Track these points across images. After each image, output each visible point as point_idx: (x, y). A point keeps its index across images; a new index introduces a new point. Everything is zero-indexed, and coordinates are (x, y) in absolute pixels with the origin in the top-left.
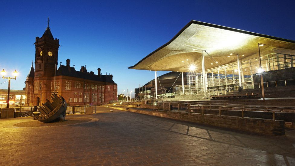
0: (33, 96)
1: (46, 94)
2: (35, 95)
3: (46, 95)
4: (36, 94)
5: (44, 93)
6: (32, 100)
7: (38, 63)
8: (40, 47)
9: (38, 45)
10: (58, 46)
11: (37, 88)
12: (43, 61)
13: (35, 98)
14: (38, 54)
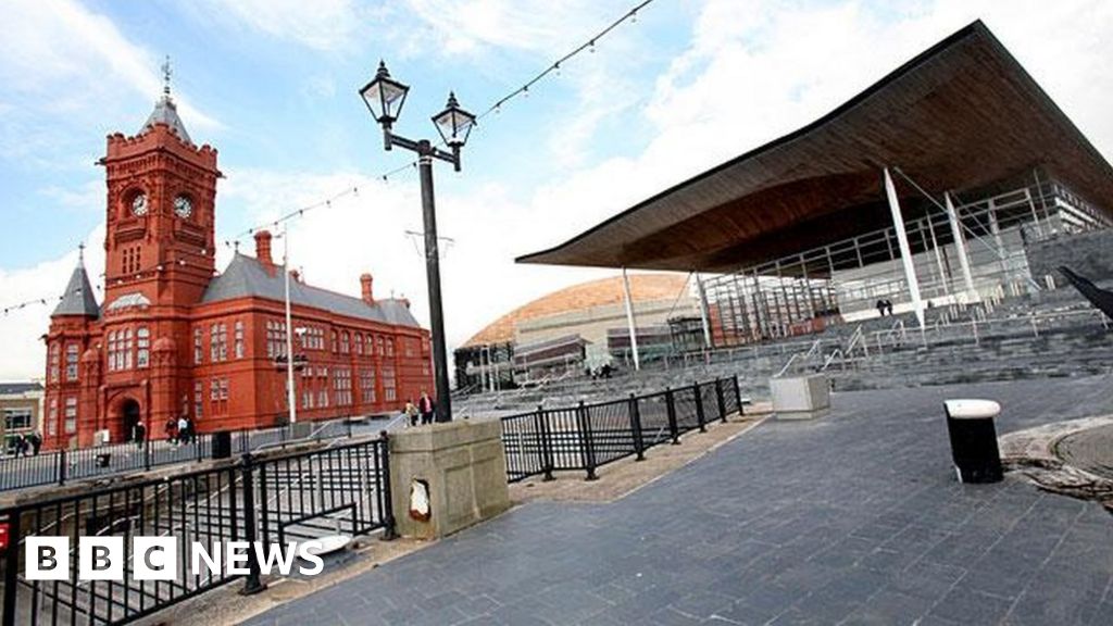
0: (102, 396)
1: (173, 384)
2: (110, 394)
3: (174, 389)
4: (114, 388)
5: (165, 381)
6: (94, 417)
7: (124, 247)
8: (135, 177)
9: (121, 169)
10: (214, 176)
11: (125, 357)
12: (150, 236)
13: (111, 407)
14: (121, 206)
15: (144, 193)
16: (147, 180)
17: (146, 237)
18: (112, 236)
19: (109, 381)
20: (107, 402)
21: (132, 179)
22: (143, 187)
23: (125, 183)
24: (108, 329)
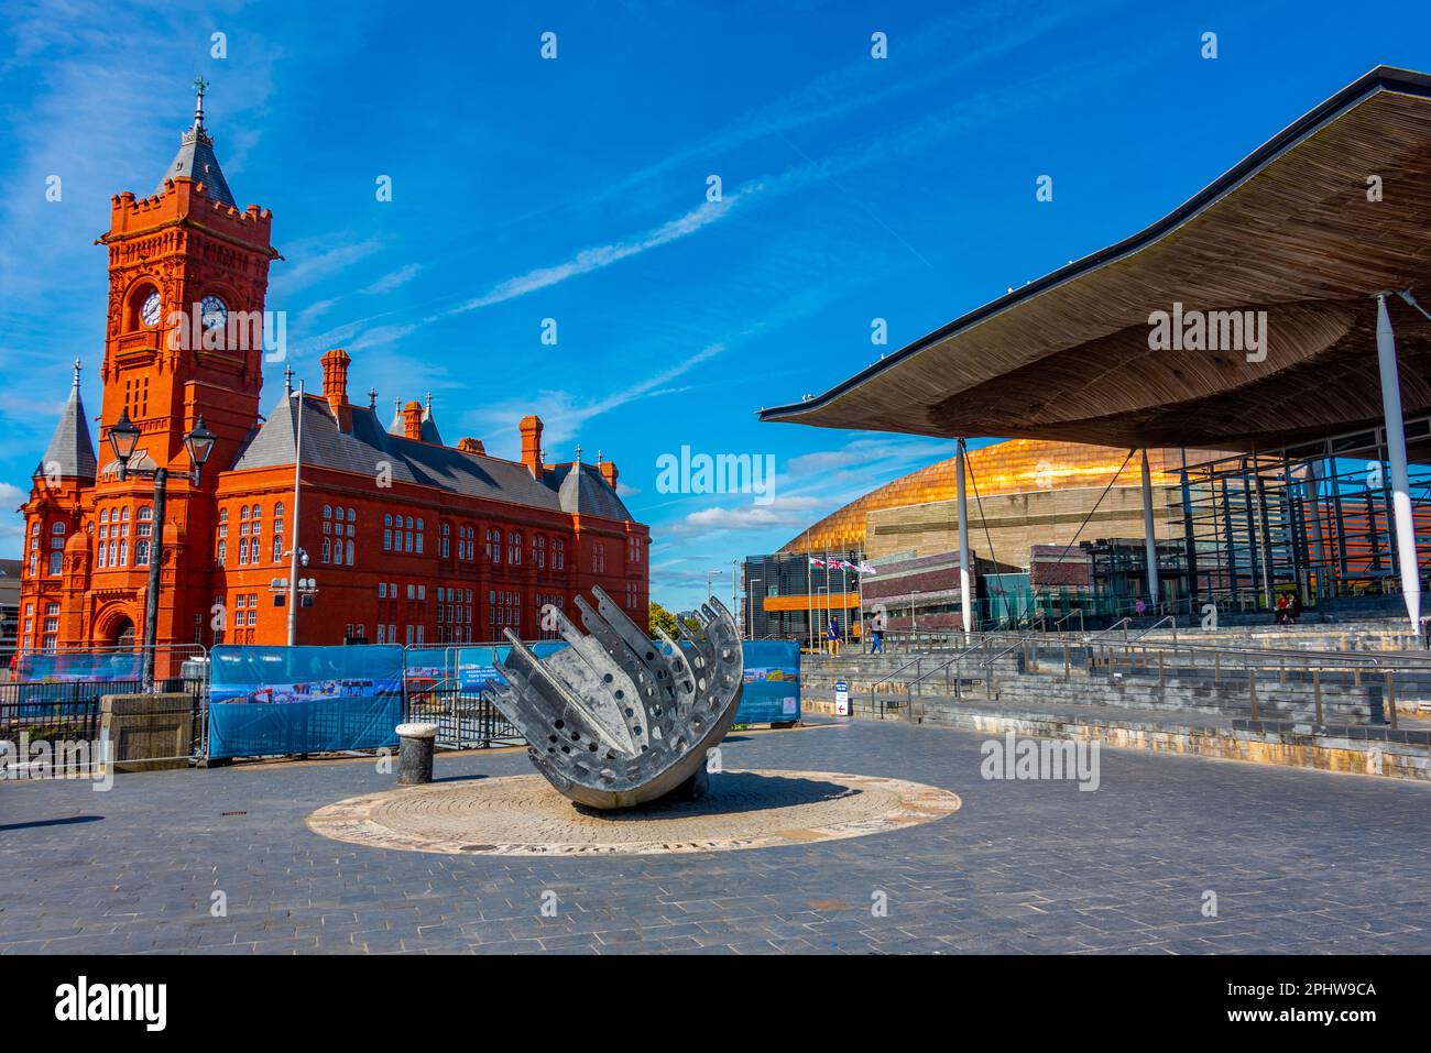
0: (88, 607)
2: (99, 605)
4: (104, 597)
6: (76, 638)
7: (127, 376)
8: (145, 266)
9: (129, 251)
10: (265, 258)
11: (119, 550)
12: (161, 362)
13: (97, 626)
14: (126, 310)
15: (157, 291)
16: (162, 271)
17: (157, 363)
18: (112, 358)
19: (97, 585)
20: (94, 616)
21: (142, 269)
22: (156, 281)
23: (133, 274)
24: (101, 504)
